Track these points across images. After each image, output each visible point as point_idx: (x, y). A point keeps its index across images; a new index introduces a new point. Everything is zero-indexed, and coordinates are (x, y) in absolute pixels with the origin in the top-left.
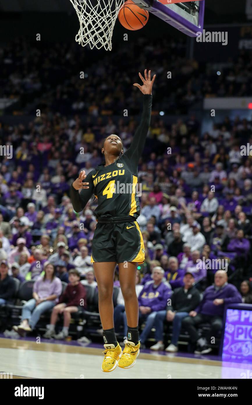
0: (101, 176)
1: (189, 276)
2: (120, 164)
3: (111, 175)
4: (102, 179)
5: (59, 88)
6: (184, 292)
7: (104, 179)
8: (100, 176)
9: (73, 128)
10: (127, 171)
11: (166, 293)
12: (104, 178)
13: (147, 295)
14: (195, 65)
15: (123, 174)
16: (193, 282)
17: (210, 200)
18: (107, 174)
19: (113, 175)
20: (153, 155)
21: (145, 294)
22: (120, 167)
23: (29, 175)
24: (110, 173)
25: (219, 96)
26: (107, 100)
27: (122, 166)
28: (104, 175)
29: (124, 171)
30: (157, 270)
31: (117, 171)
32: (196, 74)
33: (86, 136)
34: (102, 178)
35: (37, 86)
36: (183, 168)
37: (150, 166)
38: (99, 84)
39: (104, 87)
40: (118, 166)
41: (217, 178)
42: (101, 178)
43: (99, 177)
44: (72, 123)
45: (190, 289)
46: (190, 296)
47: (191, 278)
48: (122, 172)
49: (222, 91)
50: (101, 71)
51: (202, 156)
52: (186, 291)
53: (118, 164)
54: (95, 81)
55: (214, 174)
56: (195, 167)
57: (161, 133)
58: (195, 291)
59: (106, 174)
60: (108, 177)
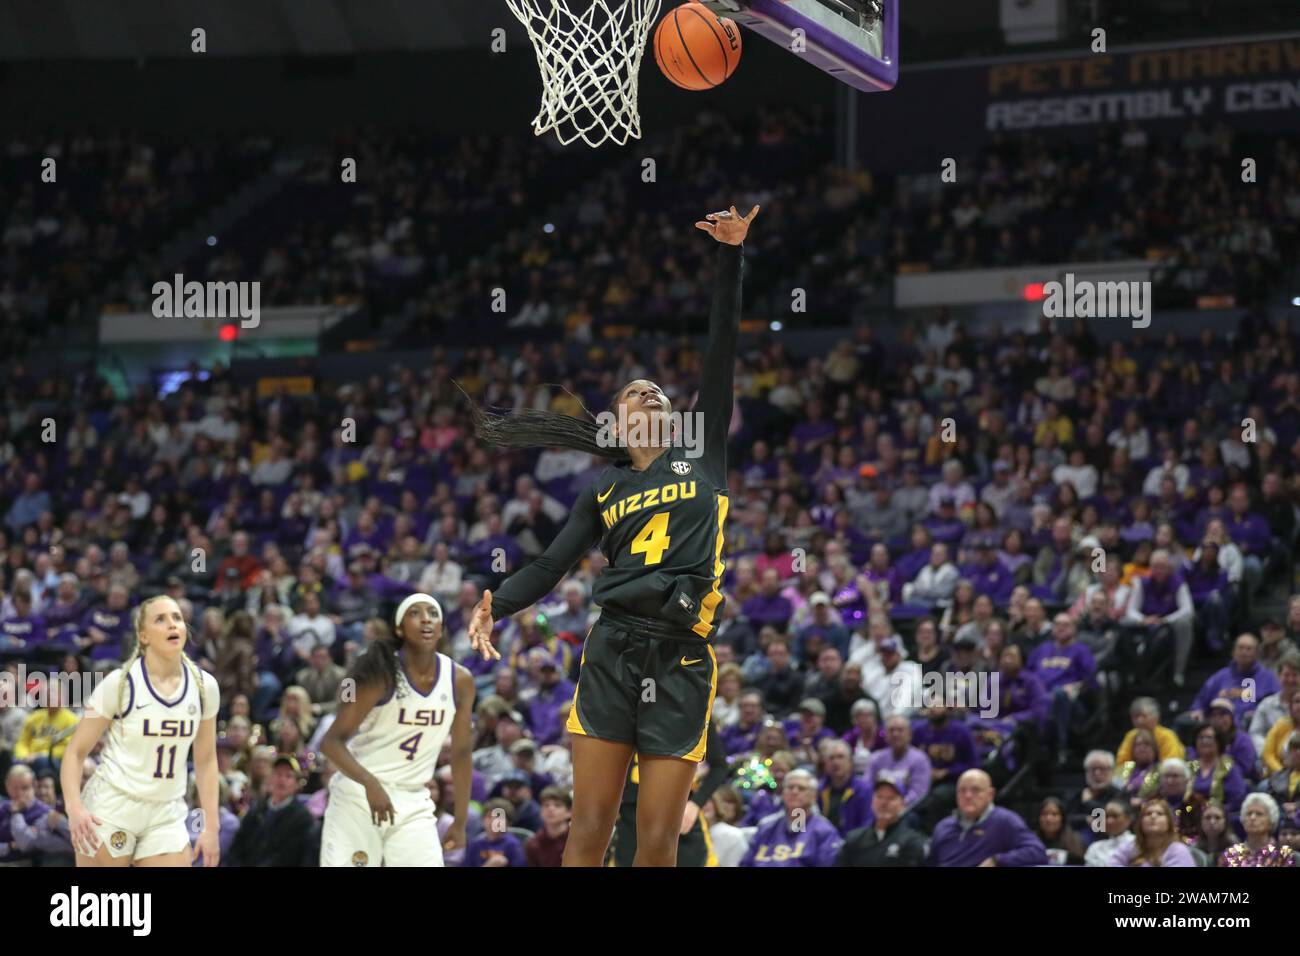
0: (629, 500)
1: (886, 792)
2: (679, 463)
3: (659, 496)
4: (631, 509)
5: (475, 264)
6: (875, 836)
7: (639, 507)
8: (624, 497)
9: (522, 380)
10: (701, 484)
11: (824, 846)
12: (637, 504)
13: (770, 853)
14: (864, 181)
15: (692, 494)
16: (900, 807)
17: (936, 569)
18: (646, 494)
19: (665, 499)
20: (759, 447)
21: (764, 849)
22: (682, 472)
23: (402, 522)
24: (655, 492)
25: (938, 267)
26: (615, 294)
27: (686, 470)
28: (637, 497)
29: (693, 484)
30: (797, 777)
31: (674, 487)
32: (866, 206)
33: (560, 403)
34: (632, 504)
35: (411, 265)
36: (846, 481)
37: (754, 477)
38: (590, 250)
39: (603, 258)
40: (677, 471)
41: (949, 504)
42: (627, 506)
43: (622, 503)
44: (518, 367)
45: (891, 828)
46: (893, 849)
47: (891, 798)
48: (688, 490)
49: (945, 253)
50: (591, 211)
51: (900, 442)
52: (881, 834)
53: (675, 464)
54: (576, 242)
55: (938, 493)
56: (883, 475)
57: (779, 383)
58: (907, 834)
59: (643, 495)
60: (648, 504)
